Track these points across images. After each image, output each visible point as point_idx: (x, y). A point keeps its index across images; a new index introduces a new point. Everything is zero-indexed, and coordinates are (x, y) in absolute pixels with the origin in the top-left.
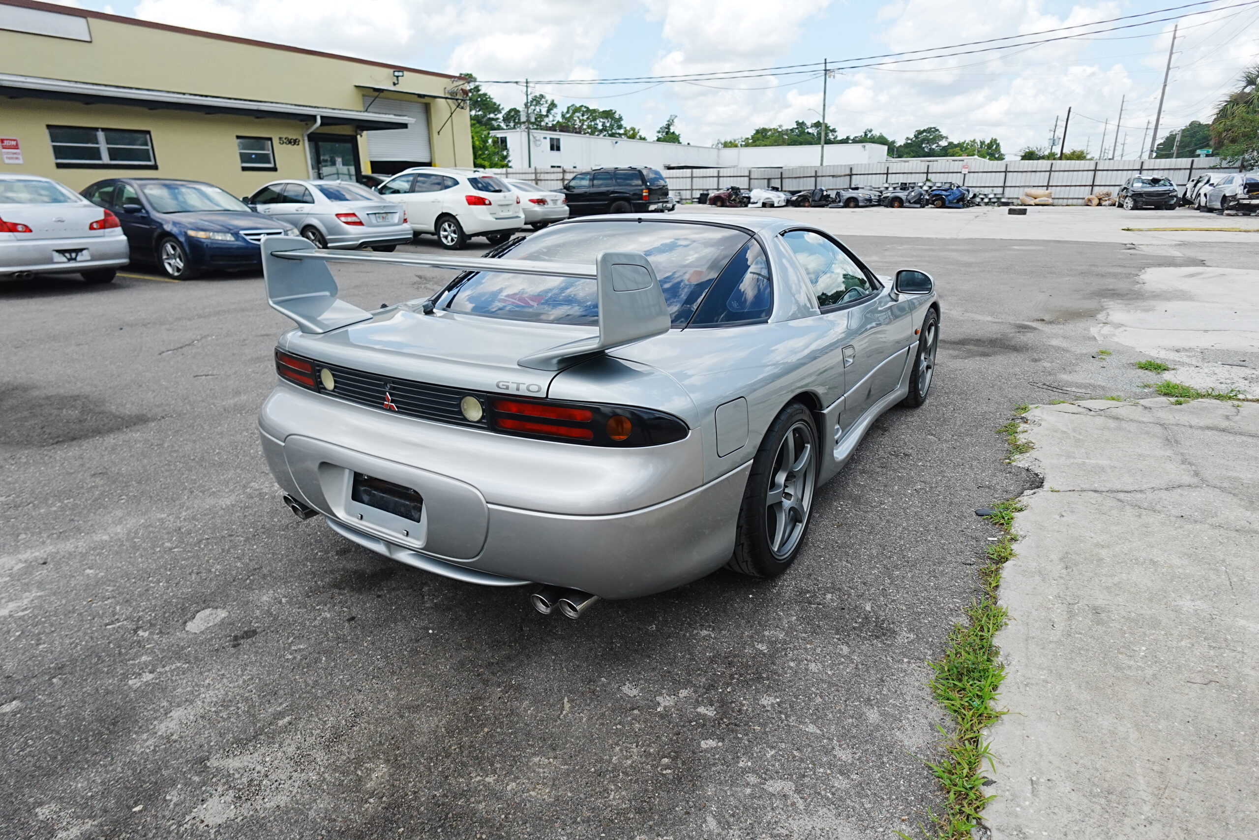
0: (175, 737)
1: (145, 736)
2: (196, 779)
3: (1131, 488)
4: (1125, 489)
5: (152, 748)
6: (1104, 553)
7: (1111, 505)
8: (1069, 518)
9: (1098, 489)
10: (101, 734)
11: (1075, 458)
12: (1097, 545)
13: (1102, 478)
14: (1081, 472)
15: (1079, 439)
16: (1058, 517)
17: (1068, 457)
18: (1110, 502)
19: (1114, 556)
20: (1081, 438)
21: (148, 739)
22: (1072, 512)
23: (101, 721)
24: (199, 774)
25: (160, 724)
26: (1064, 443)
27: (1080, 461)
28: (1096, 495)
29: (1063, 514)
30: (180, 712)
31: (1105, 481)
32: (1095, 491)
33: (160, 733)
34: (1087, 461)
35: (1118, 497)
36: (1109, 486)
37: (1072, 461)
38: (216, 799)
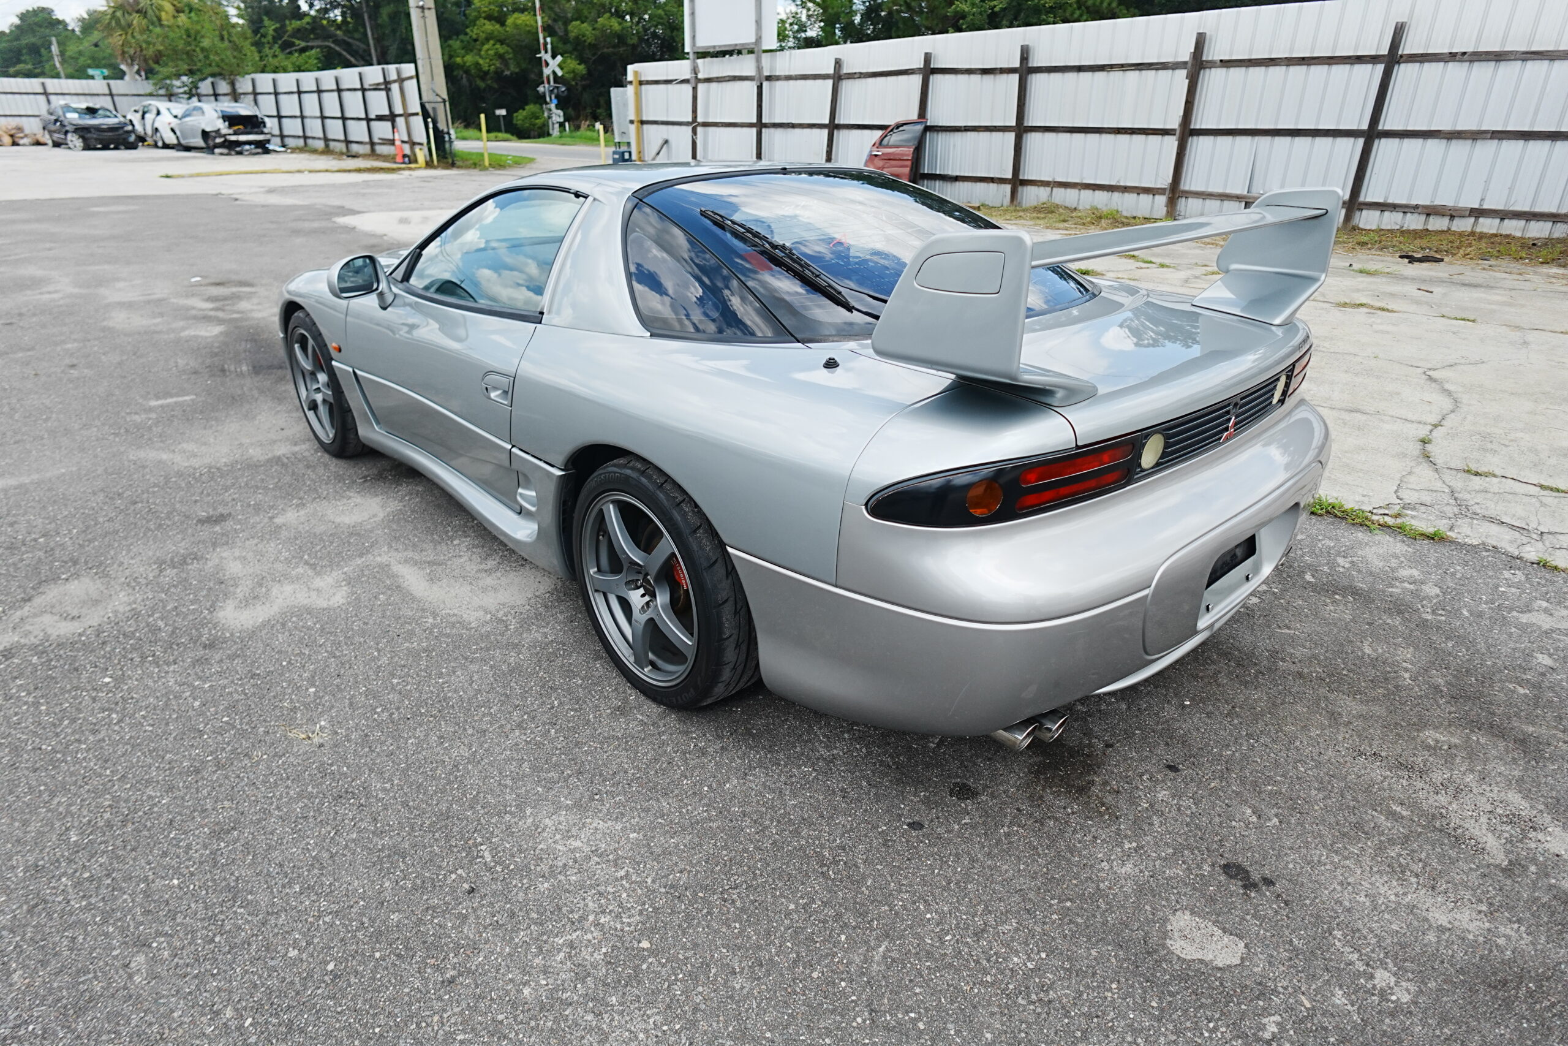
0: (1484, 908)
1: (1501, 941)
2: (1533, 868)
5: (1516, 926)
10: (1530, 994)
21: (1504, 936)
23: (1508, 1004)
24: (1525, 868)
25: (1469, 932)
30: (1437, 916)
33: (1487, 925)
38: (1548, 846)
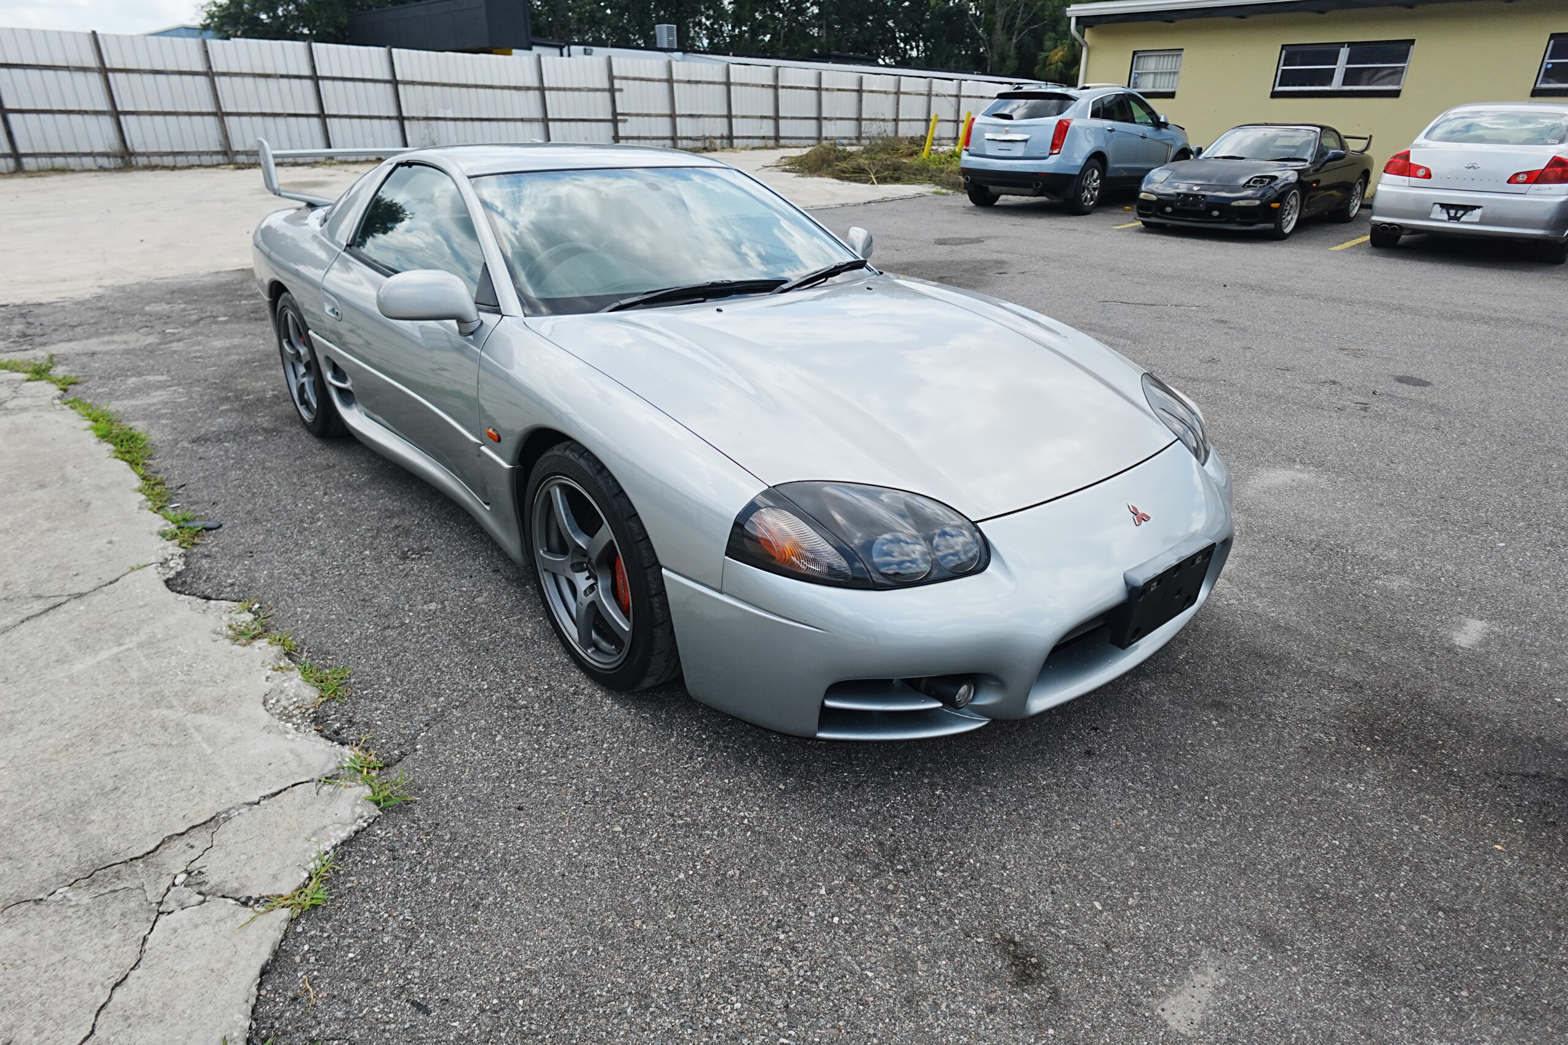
3: (25, 628)
4: (32, 622)
6: (46, 525)
7: (51, 584)
8: (101, 543)
9: (78, 601)
11: (141, 645)
12: (55, 530)
13: (76, 624)
14: (115, 620)
15: (158, 704)
16: (114, 539)
17: (151, 642)
18: (52, 588)
19: (34, 527)
20: (155, 713)
22: (99, 552)
26: (181, 677)
27: (130, 642)
28: (76, 590)
29: (109, 546)
31: (71, 622)
32: (80, 596)
34: (115, 650)
35: (42, 601)
36: (60, 616)
37: (143, 637)
